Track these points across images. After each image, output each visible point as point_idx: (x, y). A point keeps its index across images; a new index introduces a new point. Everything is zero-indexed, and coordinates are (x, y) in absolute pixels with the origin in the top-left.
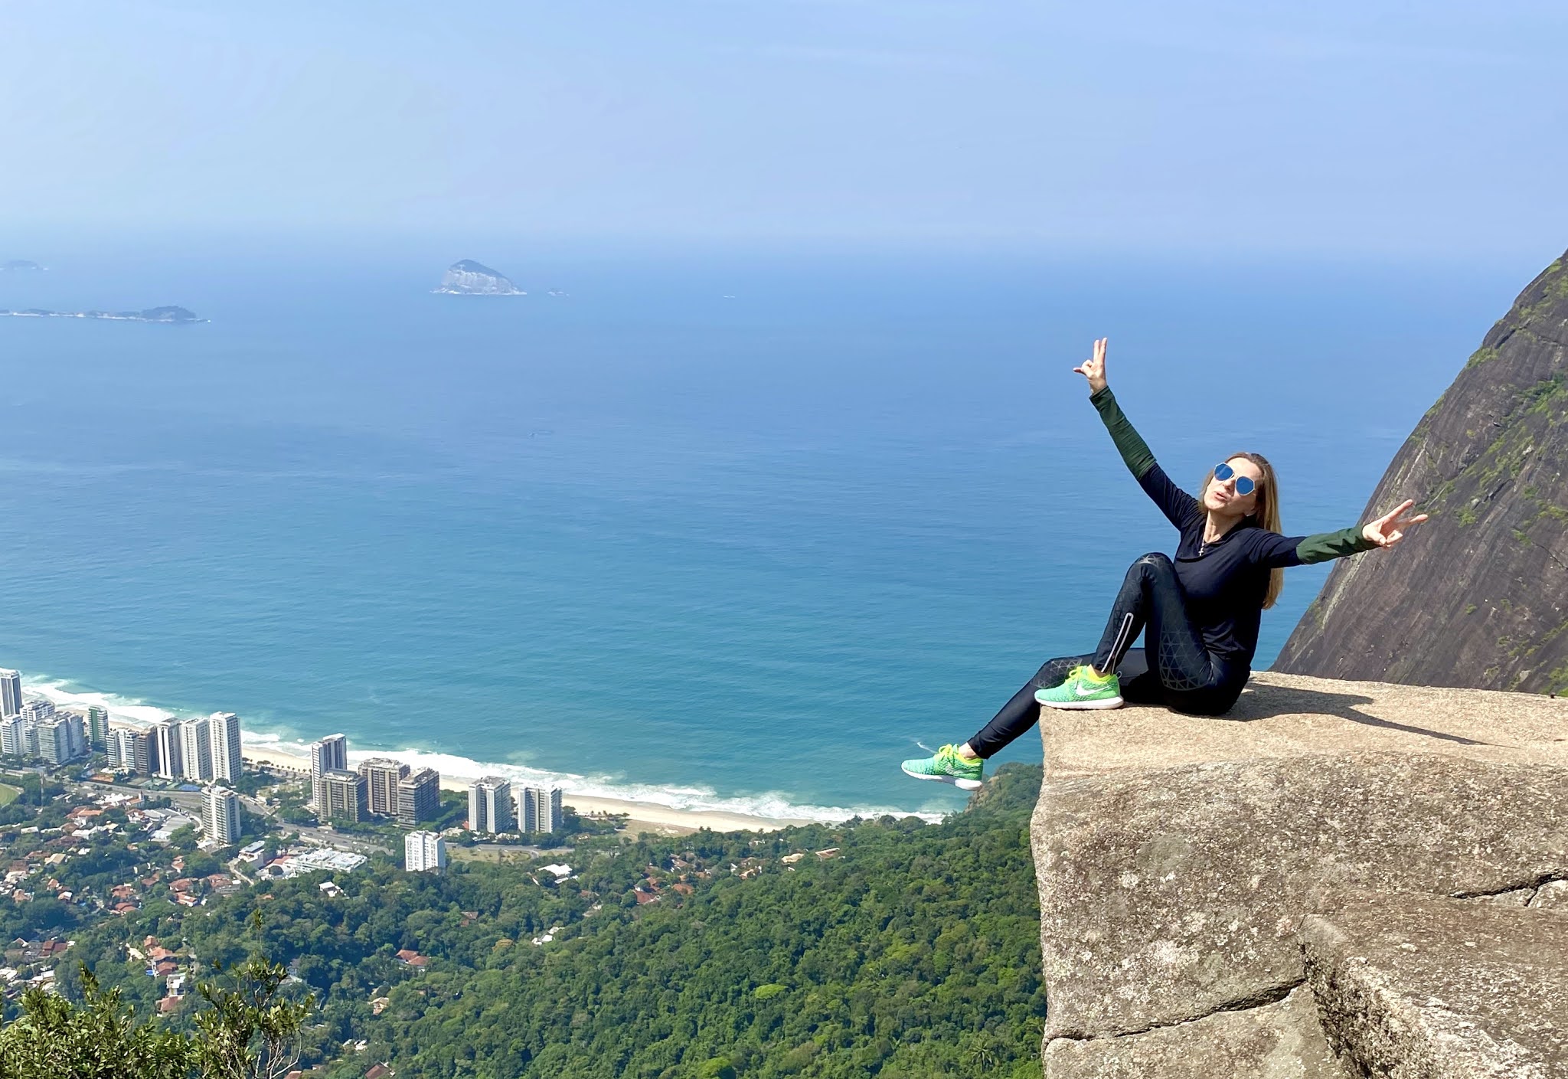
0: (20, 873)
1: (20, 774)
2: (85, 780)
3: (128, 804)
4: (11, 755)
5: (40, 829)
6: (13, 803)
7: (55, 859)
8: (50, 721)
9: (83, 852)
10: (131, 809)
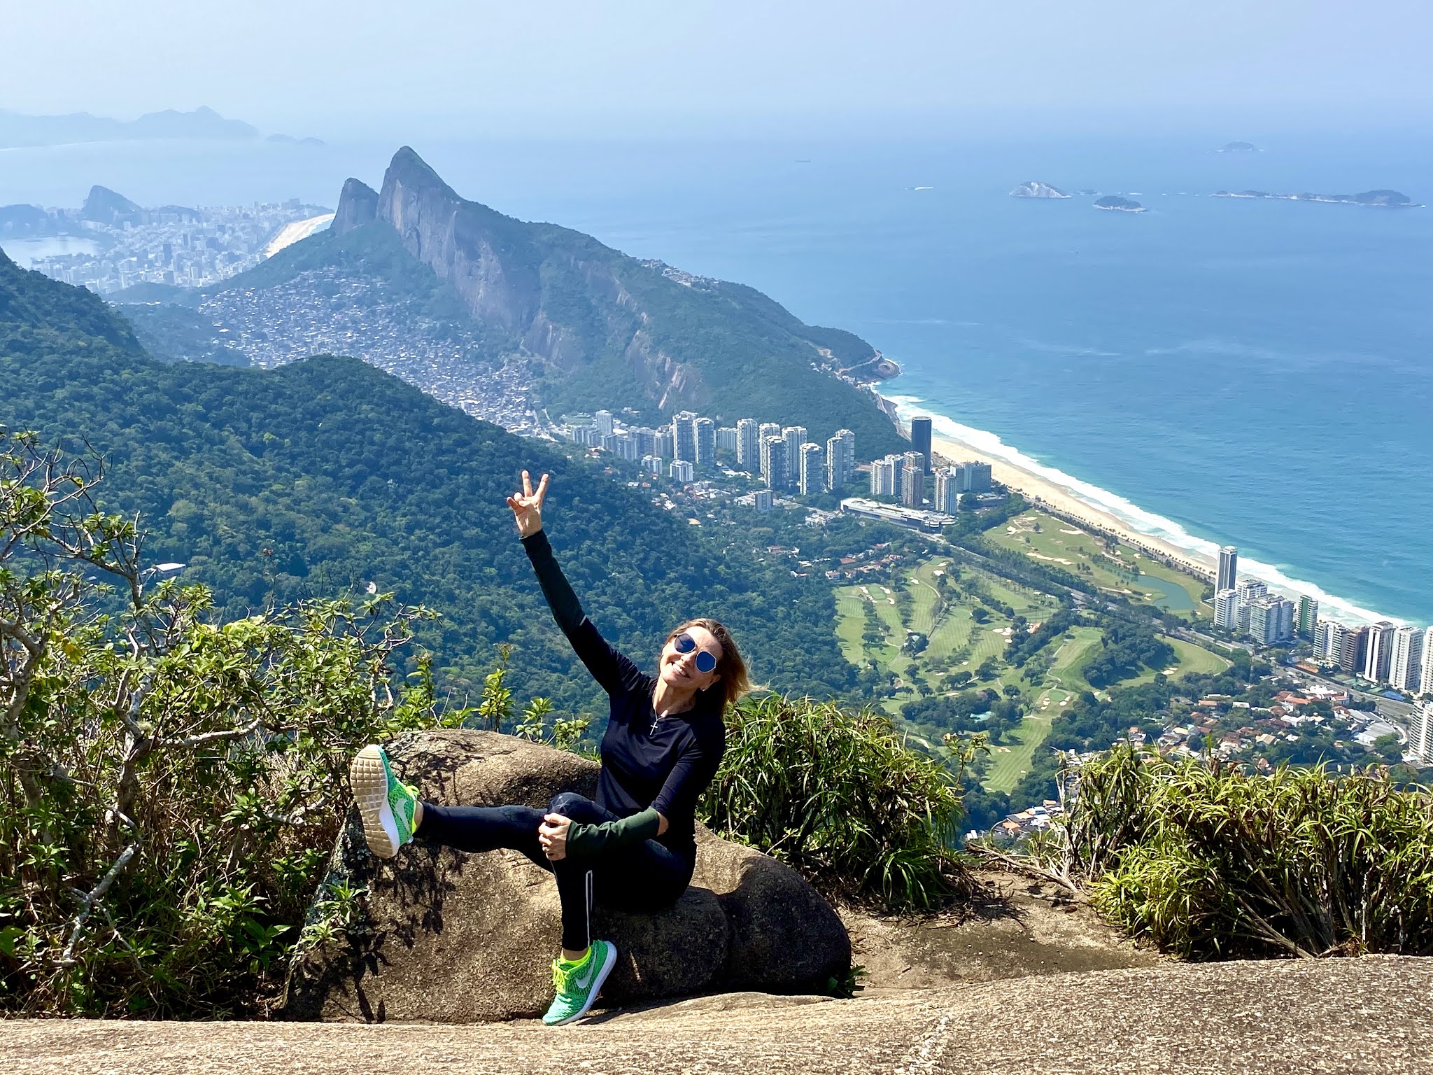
0: (1234, 745)
1: (1231, 647)
2: (1290, 665)
3: (1333, 699)
4: (1221, 627)
5: (1252, 706)
6: (1224, 674)
7: (1265, 739)
8: (1263, 601)
9: (1291, 738)
10: (1335, 705)
